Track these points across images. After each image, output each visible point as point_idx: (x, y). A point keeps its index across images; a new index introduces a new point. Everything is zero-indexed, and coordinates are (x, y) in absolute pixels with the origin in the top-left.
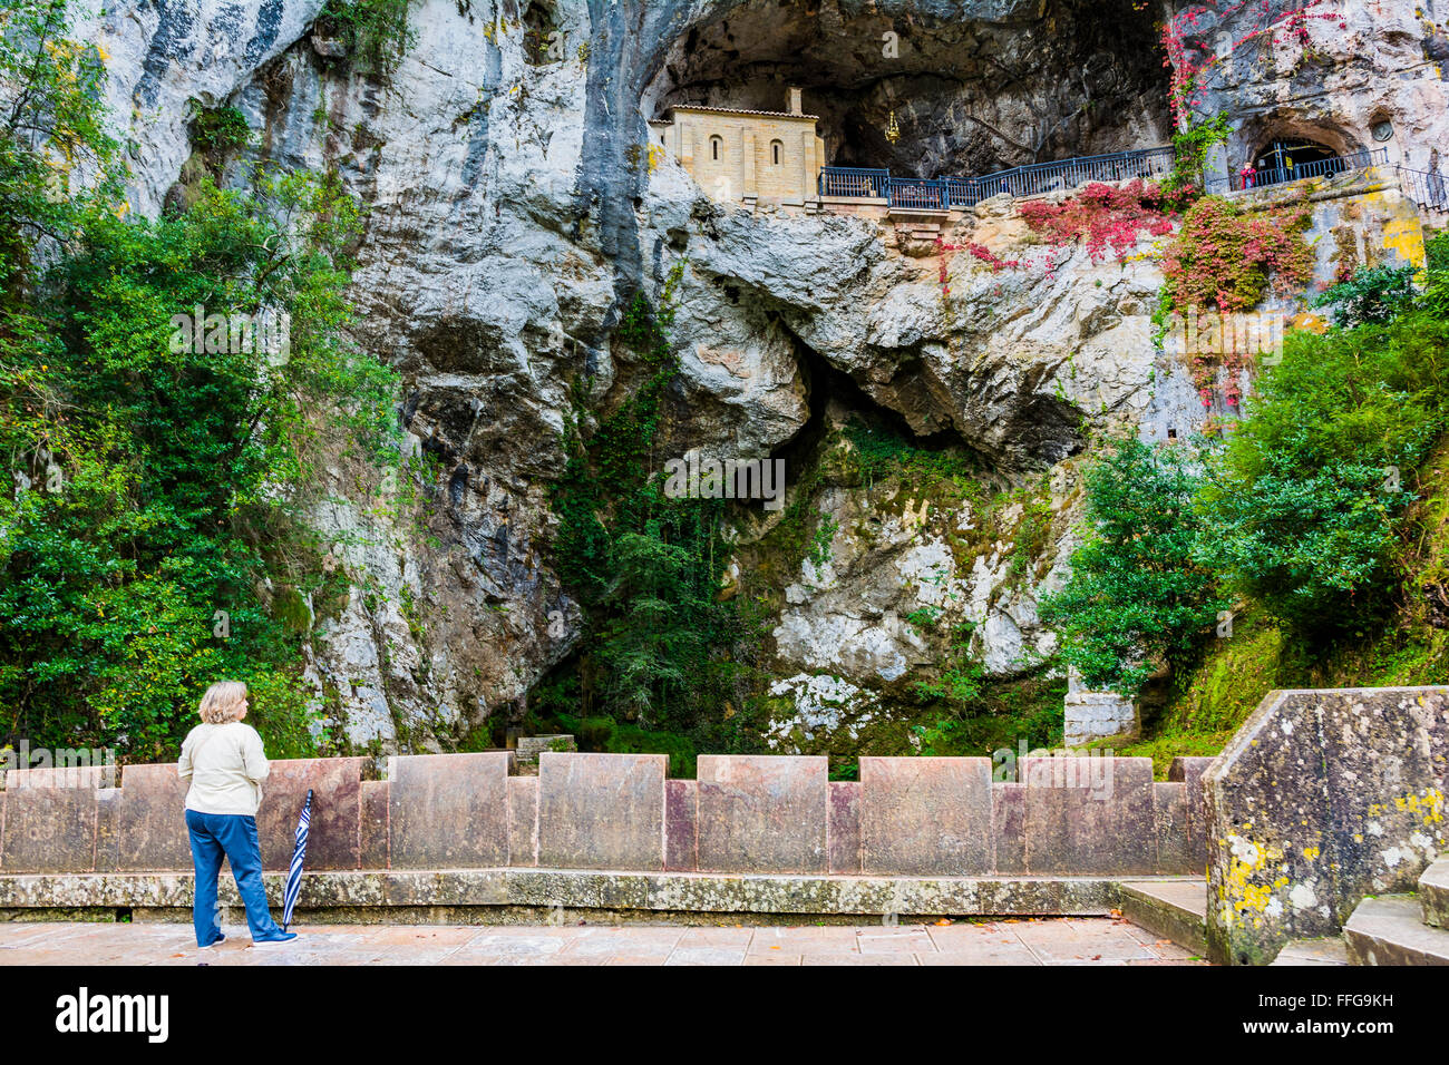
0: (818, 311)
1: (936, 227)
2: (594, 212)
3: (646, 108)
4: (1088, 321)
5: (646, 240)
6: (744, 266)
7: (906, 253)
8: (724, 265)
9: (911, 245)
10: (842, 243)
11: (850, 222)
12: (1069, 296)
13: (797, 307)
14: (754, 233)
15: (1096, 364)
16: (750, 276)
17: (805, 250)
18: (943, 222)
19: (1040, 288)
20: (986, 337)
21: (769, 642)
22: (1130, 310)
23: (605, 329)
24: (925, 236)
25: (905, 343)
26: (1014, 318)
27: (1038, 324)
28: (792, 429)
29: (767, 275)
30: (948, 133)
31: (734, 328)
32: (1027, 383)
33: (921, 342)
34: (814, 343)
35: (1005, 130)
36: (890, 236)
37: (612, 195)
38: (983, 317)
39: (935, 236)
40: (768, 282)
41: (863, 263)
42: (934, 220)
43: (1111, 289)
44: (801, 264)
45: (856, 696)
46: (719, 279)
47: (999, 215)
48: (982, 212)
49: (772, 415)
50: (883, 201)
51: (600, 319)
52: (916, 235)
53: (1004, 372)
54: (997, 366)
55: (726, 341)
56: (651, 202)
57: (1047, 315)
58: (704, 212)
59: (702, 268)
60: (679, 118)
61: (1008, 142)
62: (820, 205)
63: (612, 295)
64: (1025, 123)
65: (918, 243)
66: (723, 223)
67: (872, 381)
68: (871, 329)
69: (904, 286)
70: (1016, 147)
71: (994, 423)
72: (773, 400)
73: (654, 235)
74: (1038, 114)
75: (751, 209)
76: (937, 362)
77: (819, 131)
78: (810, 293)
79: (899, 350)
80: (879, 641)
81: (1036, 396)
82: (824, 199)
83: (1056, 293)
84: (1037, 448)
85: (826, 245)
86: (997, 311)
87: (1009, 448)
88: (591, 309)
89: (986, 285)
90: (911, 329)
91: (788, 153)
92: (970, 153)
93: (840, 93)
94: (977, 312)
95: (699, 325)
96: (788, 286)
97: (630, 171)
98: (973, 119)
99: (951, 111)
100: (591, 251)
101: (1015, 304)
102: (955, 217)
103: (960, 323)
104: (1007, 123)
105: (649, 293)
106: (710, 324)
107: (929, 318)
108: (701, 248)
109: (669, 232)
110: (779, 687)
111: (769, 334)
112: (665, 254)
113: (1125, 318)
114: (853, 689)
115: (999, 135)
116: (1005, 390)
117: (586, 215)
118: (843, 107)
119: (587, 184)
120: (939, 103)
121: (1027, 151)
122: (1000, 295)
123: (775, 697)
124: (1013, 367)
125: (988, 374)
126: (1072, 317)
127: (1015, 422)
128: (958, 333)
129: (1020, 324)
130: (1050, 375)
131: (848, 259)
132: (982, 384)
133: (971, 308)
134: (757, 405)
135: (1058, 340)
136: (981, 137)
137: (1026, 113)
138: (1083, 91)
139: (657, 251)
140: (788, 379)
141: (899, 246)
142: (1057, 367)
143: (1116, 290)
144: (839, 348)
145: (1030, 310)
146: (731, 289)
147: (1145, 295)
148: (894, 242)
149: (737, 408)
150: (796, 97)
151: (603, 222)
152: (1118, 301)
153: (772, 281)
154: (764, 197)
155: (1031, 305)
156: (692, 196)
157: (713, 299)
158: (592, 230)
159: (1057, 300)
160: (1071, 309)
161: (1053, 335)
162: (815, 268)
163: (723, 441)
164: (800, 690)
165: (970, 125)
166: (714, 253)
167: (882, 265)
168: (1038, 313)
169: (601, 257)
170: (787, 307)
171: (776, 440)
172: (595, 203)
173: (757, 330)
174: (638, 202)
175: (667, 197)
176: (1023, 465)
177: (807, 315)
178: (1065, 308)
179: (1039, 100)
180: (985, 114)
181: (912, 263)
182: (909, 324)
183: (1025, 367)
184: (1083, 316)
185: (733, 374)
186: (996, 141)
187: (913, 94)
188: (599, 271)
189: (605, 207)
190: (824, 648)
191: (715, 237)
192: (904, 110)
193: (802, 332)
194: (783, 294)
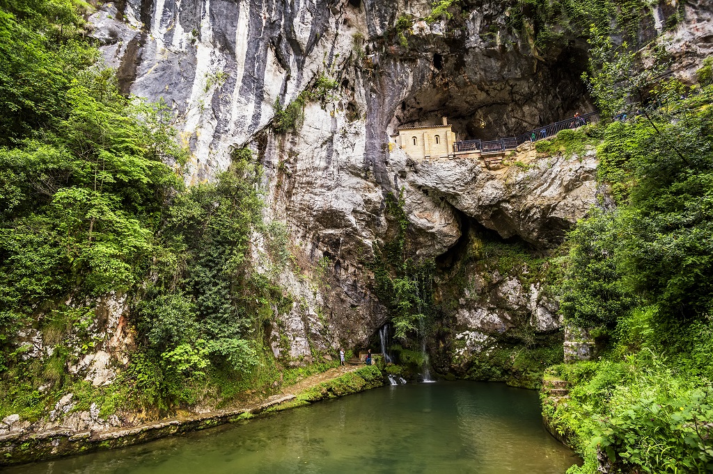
0: (459, 195)
1: (501, 158)
2: (371, 168)
3: (390, 131)
4: (568, 185)
5: (391, 176)
6: (429, 182)
7: (490, 169)
8: (420, 181)
9: (491, 166)
10: (464, 168)
11: (467, 160)
12: (559, 176)
13: (450, 194)
14: (430, 169)
15: (573, 202)
16: (431, 185)
17: (450, 173)
18: (503, 155)
19: (545, 175)
20: (525, 197)
21: (455, 319)
22: (586, 179)
23: (381, 209)
24: (497, 162)
25: (493, 203)
26: (536, 188)
27: (546, 189)
28: (455, 240)
29: (437, 184)
30: (505, 124)
31: (428, 204)
32: (543, 213)
33: (499, 202)
34: (458, 207)
35: (528, 119)
36: (483, 164)
37: (377, 161)
38: (523, 189)
39: (500, 161)
40: (437, 186)
41: (473, 175)
42: (499, 155)
43: (576, 171)
44: (449, 178)
45: (487, 340)
46: (420, 187)
47: (526, 150)
48: (519, 150)
49: (446, 235)
50: (479, 151)
51: (379, 206)
52: (493, 162)
53: (534, 210)
54: (531, 208)
55: (426, 209)
56: (391, 162)
57: (549, 186)
58: (411, 164)
59: (413, 184)
60: (401, 132)
61: (529, 124)
62: (454, 156)
63: (382, 197)
64: (535, 115)
65: (494, 165)
66: (419, 166)
67: (483, 219)
68: (479, 200)
69: (490, 182)
70: (533, 125)
71: (533, 230)
72: (446, 230)
73: (393, 174)
74: (540, 110)
75: (428, 160)
76: (507, 209)
77: (453, 130)
78: (454, 189)
79: (490, 206)
80: (495, 318)
81: (549, 218)
82: (456, 153)
83: (553, 176)
84: (552, 239)
85: (458, 170)
86: (528, 186)
87: (540, 240)
88: (375, 202)
89: (522, 177)
90: (494, 198)
91: (442, 140)
92: (515, 131)
93: (463, 118)
94: (520, 188)
95: (414, 205)
96: (446, 187)
97: (382, 152)
98: (514, 117)
99: (505, 116)
100: (372, 182)
101: (536, 183)
102: (508, 153)
103: (513, 193)
104: (529, 117)
105: (395, 195)
106: (419, 204)
107: (501, 192)
108: (412, 176)
109: (399, 172)
110: (459, 336)
111: (442, 205)
112: (399, 180)
113: (584, 182)
114: (486, 337)
115: (526, 122)
116: (535, 217)
117: (369, 170)
118: (465, 122)
119: (367, 159)
120: (500, 114)
121: (538, 126)
122: (529, 180)
123: (458, 339)
124: (537, 208)
125: (528, 211)
126: (561, 185)
127: (540, 230)
128: (513, 197)
129: (539, 190)
130: (554, 209)
131: (467, 174)
132: (526, 216)
133: (517, 187)
134: (440, 232)
135: (555, 194)
136: (518, 124)
137: (536, 112)
138: (558, 98)
139: (395, 179)
140: (451, 221)
141: (487, 167)
142: (556, 205)
143: (578, 171)
144: (468, 208)
145: (543, 184)
146: (425, 190)
147: (592, 171)
148: (484, 166)
149: (433, 233)
150: (445, 120)
151: (375, 171)
152: (580, 175)
153: (439, 185)
154: (432, 156)
155: (542, 182)
156: (405, 158)
157: (419, 195)
158: (372, 175)
159: (553, 179)
160: (560, 182)
161: (553, 192)
162: (454, 179)
163: (430, 246)
164: (466, 337)
165: (513, 120)
166: (416, 178)
167: (481, 175)
168: (546, 185)
169: (377, 184)
170: (447, 194)
171: (449, 244)
172: (371, 165)
173: (437, 205)
174: (387, 163)
175: (396, 160)
176: (547, 246)
177: (455, 196)
178: (557, 182)
179: (539, 105)
180: (519, 115)
181: (493, 173)
182: (493, 196)
183: (542, 207)
184: (565, 184)
185: (429, 221)
186: (525, 124)
187: (490, 112)
188: (377, 189)
189: (375, 166)
190: (475, 321)
191: (416, 172)
192: (487, 119)
193: (454, 204)
194: (444, 190)
